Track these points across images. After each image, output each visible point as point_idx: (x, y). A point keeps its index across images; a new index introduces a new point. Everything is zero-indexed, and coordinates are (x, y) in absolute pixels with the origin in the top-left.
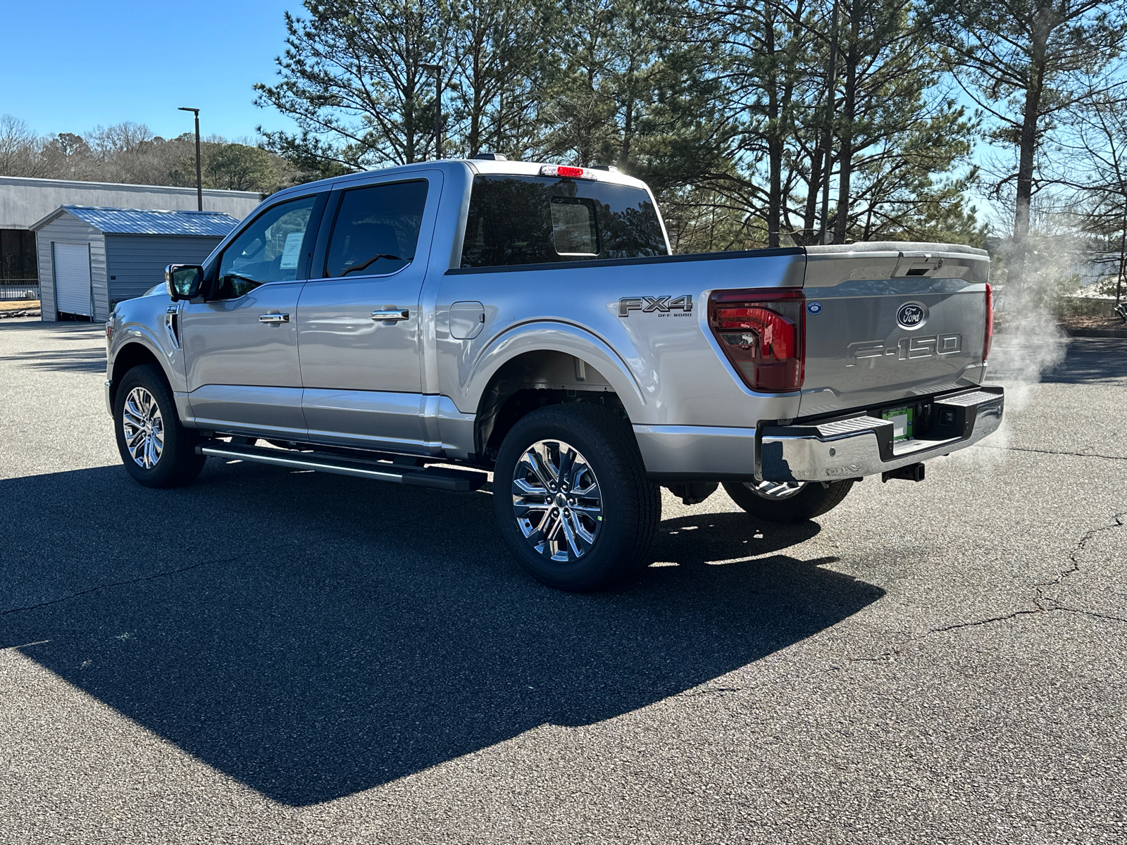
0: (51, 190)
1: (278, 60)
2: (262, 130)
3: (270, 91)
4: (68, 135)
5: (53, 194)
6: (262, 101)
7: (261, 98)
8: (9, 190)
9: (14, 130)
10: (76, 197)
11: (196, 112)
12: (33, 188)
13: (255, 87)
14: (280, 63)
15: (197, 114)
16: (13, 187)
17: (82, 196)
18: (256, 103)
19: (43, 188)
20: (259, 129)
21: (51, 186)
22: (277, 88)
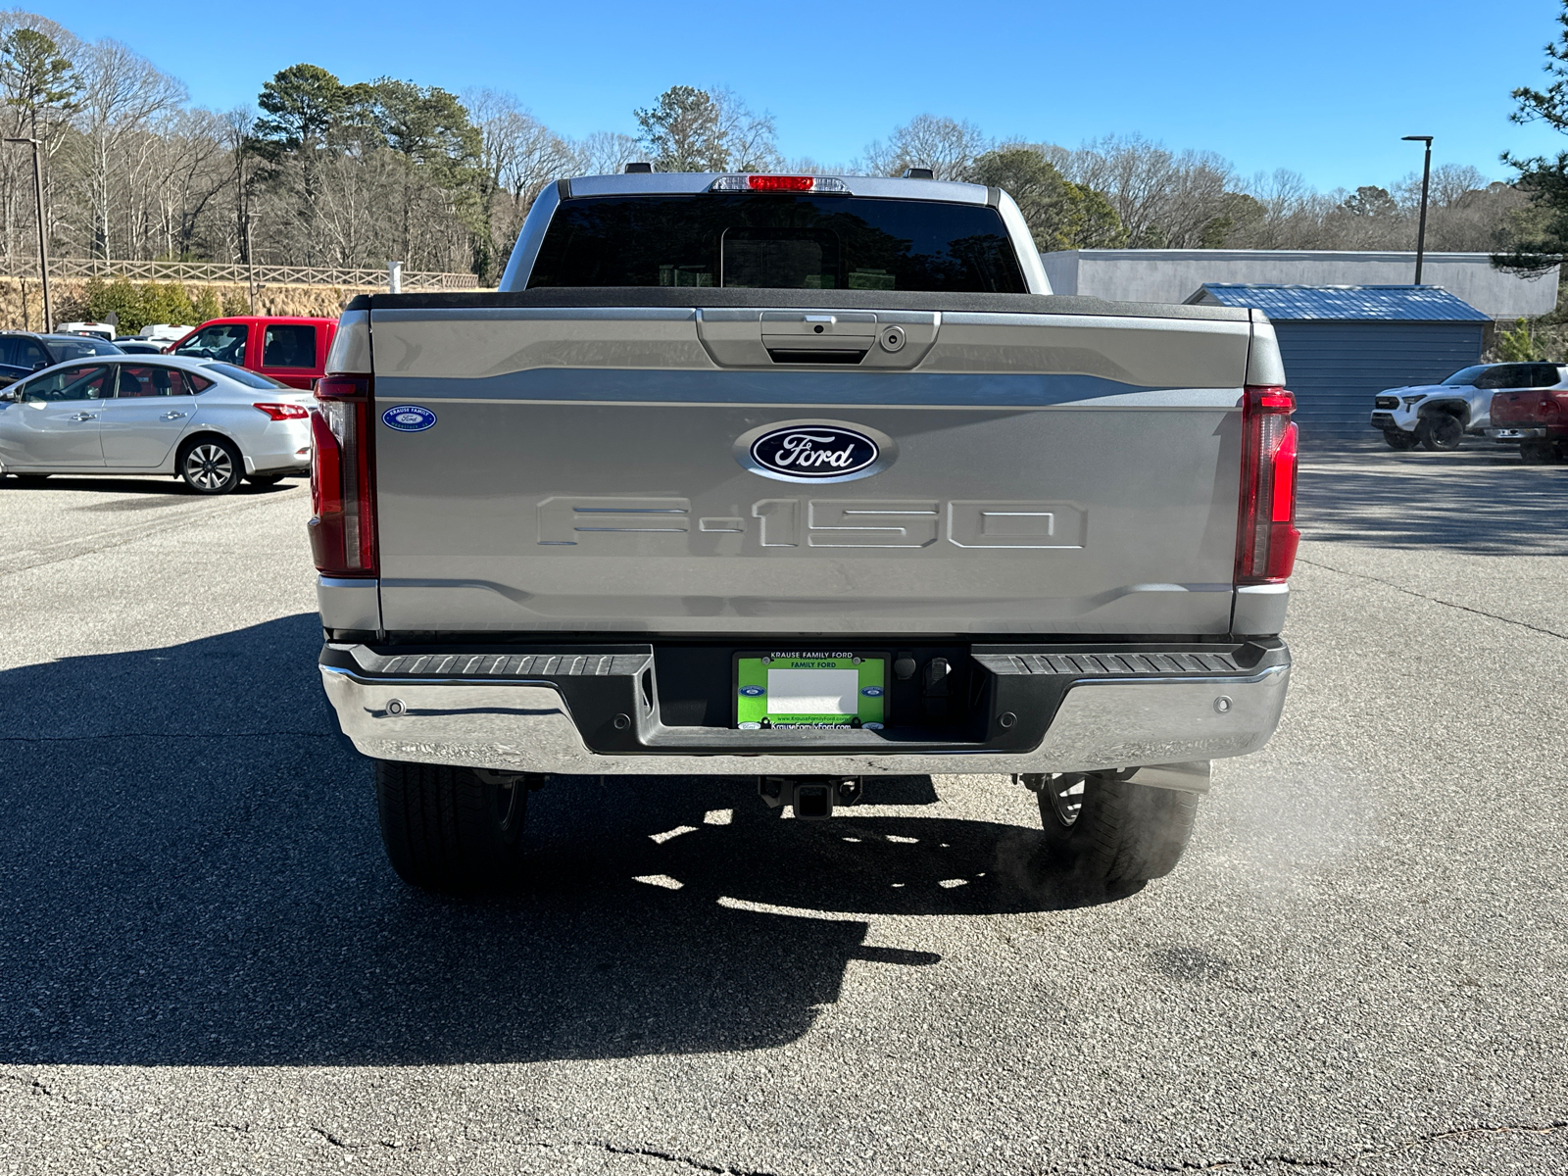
0: (1241, 264)
1: (1550, 48)
2: (1509, 157)
3: (1538, 98)
4: (1370, 189)
5: (1244, 270)
6: (1524, 114)
7: (1523, 109)
8: (1188, 267)
9: (1288, 187)
10: (1274, 272)
11: (1429, 141)
12: (1218, 263)
13: (1516, 95)
14: (1553, 54)
15: (1428, 144)
16: (1194, 262)
17: (1281, 271)
18: (1514, 118)
19: (1232, 262)
20: (1505, 157)
21: (1242, 259)
22: (1551, 91)
